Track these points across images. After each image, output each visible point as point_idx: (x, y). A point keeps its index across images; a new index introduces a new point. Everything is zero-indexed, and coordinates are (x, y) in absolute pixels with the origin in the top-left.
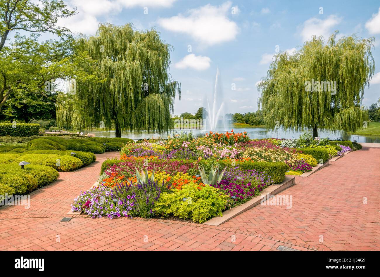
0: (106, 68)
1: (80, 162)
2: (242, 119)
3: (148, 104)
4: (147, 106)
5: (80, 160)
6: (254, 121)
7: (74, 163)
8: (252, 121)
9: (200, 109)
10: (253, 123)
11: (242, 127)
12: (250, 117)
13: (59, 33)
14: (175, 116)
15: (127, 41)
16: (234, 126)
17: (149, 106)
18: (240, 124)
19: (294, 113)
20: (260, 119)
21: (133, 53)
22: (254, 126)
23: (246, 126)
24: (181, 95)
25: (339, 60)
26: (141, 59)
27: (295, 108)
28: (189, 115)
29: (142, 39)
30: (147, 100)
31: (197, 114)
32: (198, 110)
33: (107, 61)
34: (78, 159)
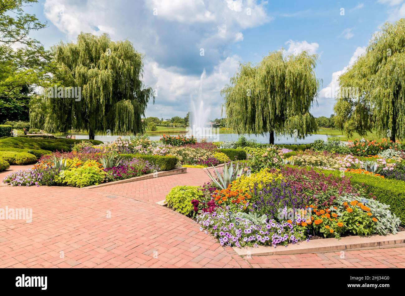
0: (80, 74)
1: (34, 158)
3: (119, 108)
4: (117, 110)
5: (34, 156)
7: (27, 158)
13: (29, 44)
14: (167, 119)
15: (101, 51)
17: (119, 110)
19: (248, 119)
21: (106, 62)
25: (283, 76)
26: (113, 68)
27: (249, 115)
28: (180, 119)
29: (116, 49)
30: (118, 105)
33: (80, 69)
34: (33, 155)
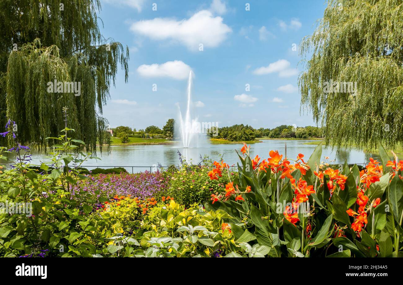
2: (220, 133)
6: (234, 136)
8: (231, 136)
9: (169, 120)
10: (233, 138)
11: (220, 143)
12: (229, 132)
14: (141, 130)
16: (210, 142)
18: (217, 139)
20: (240, 134)
22: (233, 142)
23: (225, 142)
24: (129, 74)
31: (165, 128)
32: (167, 122)
